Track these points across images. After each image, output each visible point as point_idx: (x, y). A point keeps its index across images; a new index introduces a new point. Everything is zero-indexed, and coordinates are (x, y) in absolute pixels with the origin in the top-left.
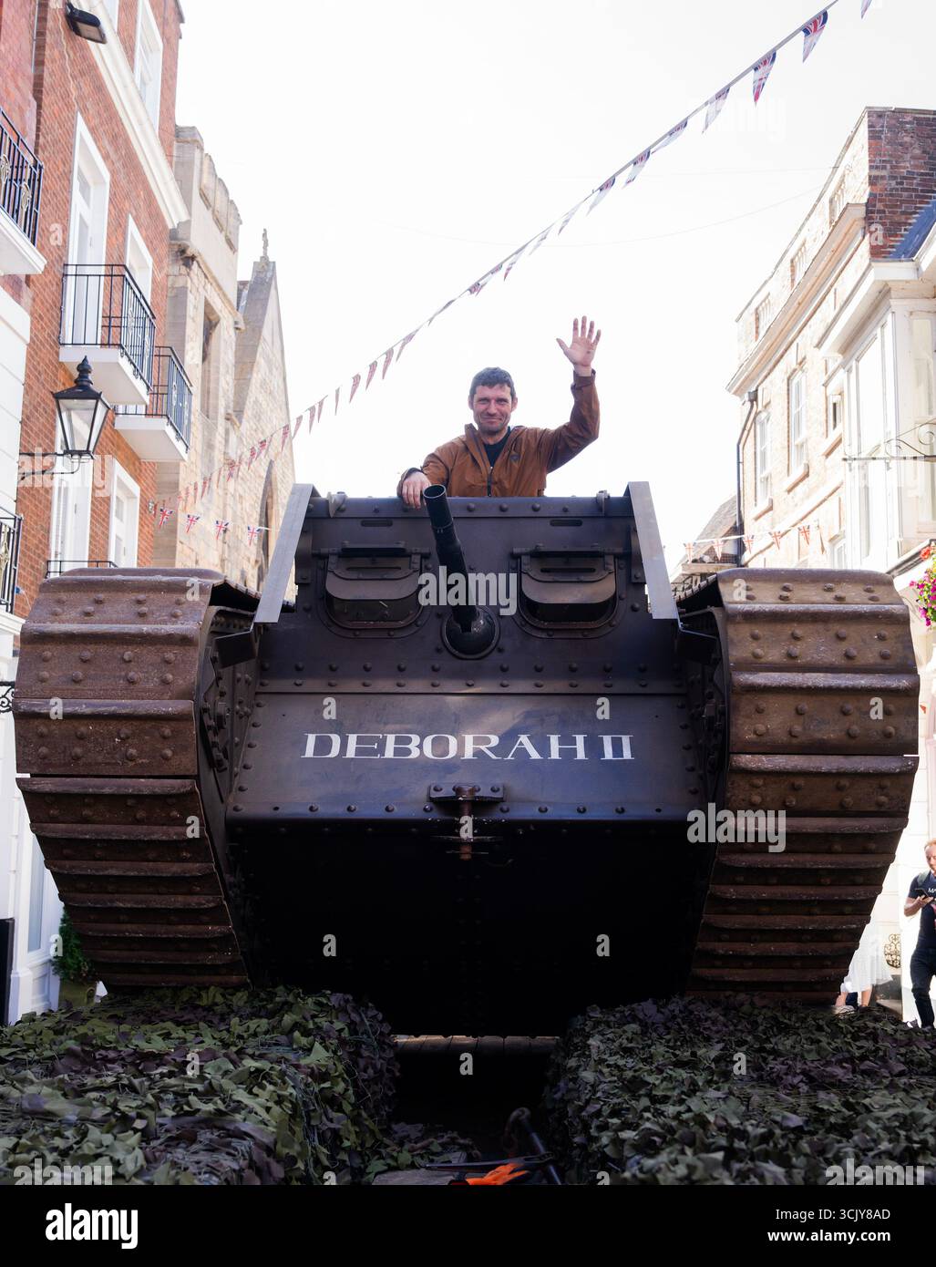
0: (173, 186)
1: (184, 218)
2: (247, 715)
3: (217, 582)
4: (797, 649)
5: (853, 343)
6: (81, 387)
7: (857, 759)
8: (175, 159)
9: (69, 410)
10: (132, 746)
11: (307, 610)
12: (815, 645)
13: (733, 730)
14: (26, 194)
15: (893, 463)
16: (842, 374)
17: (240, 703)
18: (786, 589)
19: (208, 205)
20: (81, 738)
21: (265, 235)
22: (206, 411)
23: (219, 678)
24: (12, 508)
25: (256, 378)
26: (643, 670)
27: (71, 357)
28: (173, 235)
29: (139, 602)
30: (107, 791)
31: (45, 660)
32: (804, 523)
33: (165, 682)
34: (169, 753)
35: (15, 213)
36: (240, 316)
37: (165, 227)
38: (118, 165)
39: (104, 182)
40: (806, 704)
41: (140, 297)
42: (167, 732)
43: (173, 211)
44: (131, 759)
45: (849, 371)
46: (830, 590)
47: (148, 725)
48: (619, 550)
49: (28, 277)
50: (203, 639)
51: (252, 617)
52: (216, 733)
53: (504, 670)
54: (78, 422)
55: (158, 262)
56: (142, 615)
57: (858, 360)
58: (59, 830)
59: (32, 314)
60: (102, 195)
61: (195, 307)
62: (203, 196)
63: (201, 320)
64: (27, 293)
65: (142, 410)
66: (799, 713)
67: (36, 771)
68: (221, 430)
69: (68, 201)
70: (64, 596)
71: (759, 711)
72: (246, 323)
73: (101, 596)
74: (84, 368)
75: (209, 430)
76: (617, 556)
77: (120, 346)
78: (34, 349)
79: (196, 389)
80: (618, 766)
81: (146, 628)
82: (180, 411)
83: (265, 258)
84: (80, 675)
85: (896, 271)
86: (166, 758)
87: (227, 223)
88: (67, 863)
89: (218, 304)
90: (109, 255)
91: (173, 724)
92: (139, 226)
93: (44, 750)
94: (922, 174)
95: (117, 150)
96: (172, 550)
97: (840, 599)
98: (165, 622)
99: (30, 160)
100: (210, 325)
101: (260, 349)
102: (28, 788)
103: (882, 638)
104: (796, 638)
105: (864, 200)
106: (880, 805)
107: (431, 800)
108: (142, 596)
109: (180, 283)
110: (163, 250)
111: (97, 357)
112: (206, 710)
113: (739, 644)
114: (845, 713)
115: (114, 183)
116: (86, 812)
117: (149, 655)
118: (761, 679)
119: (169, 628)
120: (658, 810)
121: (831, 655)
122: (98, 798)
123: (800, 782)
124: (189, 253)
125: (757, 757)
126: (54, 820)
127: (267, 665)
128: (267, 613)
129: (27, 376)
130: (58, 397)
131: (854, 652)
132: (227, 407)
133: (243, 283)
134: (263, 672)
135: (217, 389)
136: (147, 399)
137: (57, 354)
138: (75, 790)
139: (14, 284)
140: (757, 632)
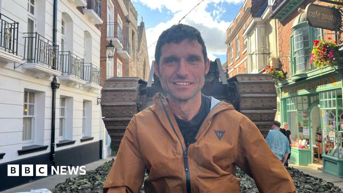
0: (125, 8)
1: (128, 14)
2: (145, 104)
3: (139, 79)
4: (253, 89)
5: (249, 34)
6: (110, 45)
7: (265, 110)
8: (125, 3)
9: (109, 49)
10: (125, 111)
12: (256, 89)
13: (240, 105)
14: (99, 9)
17: (144, 102)
18: (250, 78)
19: (132, 12)
20: (114, 110)
21: (142, 17)
22: (133, 49)
23: (140, 98)
24: (99, 67)
25: (142, 43)
26: (219, 94)
27: (108, 39)
28: (126, 17)
29: (125, 84)
30: (120, 120)
31: (107, 95)
32: (239, 66)
33: (130, 99)
34: (131, 112)
35: (97, 12)
36: (138, 32)
37: (124, 16)
38: (115, 4)
39: (113, 7)
40: (255, 100)
41: (120, 29)
42: (131, 108)
43: (126, 13)
44: (124, 114)
45: (248, 39)
46: (258, 78)
47: (127, 107)
48: (214, 71)
49: (100, 25)
50: (137, 90)
51: (146, 86)
52: (140, 108)
54: (110, 52)
55: (123, 22)
56: (125, 86)
57: (250, 37)
58: (111, 127)
59: (101, 32)
60: (113, 10)
61: (130, 31)
62: (131, 10)
63: (131, 33)
64: (100, 28)
65: (122, 49)
66: (253, 102)
67: (106, 116)
68: (136, 53)
69: (106, 11)
70: (110, 83)
71: (245, 101)
72: (140, 33)
73: (117, 82)
74: (111, 41)
75: (134, 53)
76: (214, 73)
77: (117, 37)
78: (102, 38)
79: (131, 45)
81: (126, 88)
82: (129, 49)
83: (142, 22)
84: (114, 98)
85: (258, 19)
86: (131, 113)
87: (135, 15)
88: (112, 134)
89: (134, 30)
90: (114, 21)
91: (132, 107)
92: (120, 16)
93: (107, 112)
95: (115, 2)
96: (128, 74)
97: (260, 79)
98: (130, 87)
99: (99, 3)
100: (133, 34)
101: (142, 38)
102: (104, 120)
103: (269, 87)
104: (252, 87)
105: (251, 7)
106: (269, 119)
108: (125, 82)
109: (127, 26)
110: (124, 20)
111: (113, 39)
112: (138, 104)
113: (241, 89)
114: (262, 102)
115: (115, 8)
116: (116, 124)
117: (127, 93)
118: (246, 95)
121: (259, 90)
122: (118, 121)
123: (254, 115)
124: (129, 20)
125: (245, 110)
126: (110, 126)
128: (149, 85)
129: (101, 43)
130: (107, 47)
131: (264, 90)
132: (137, 49)
133: (138, 26)
134: (148, 96)
135: (135, 46)
136: (123, 47)
137: (106, 39)
138: (113, 120)
139: (97, 26)
140: (245, 86)
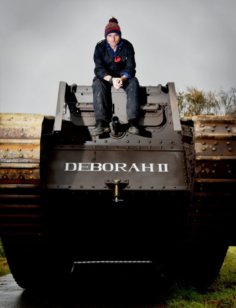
26: (171, 143)
53: (128, 142)
107: (106, 184)
120: (175, 187)
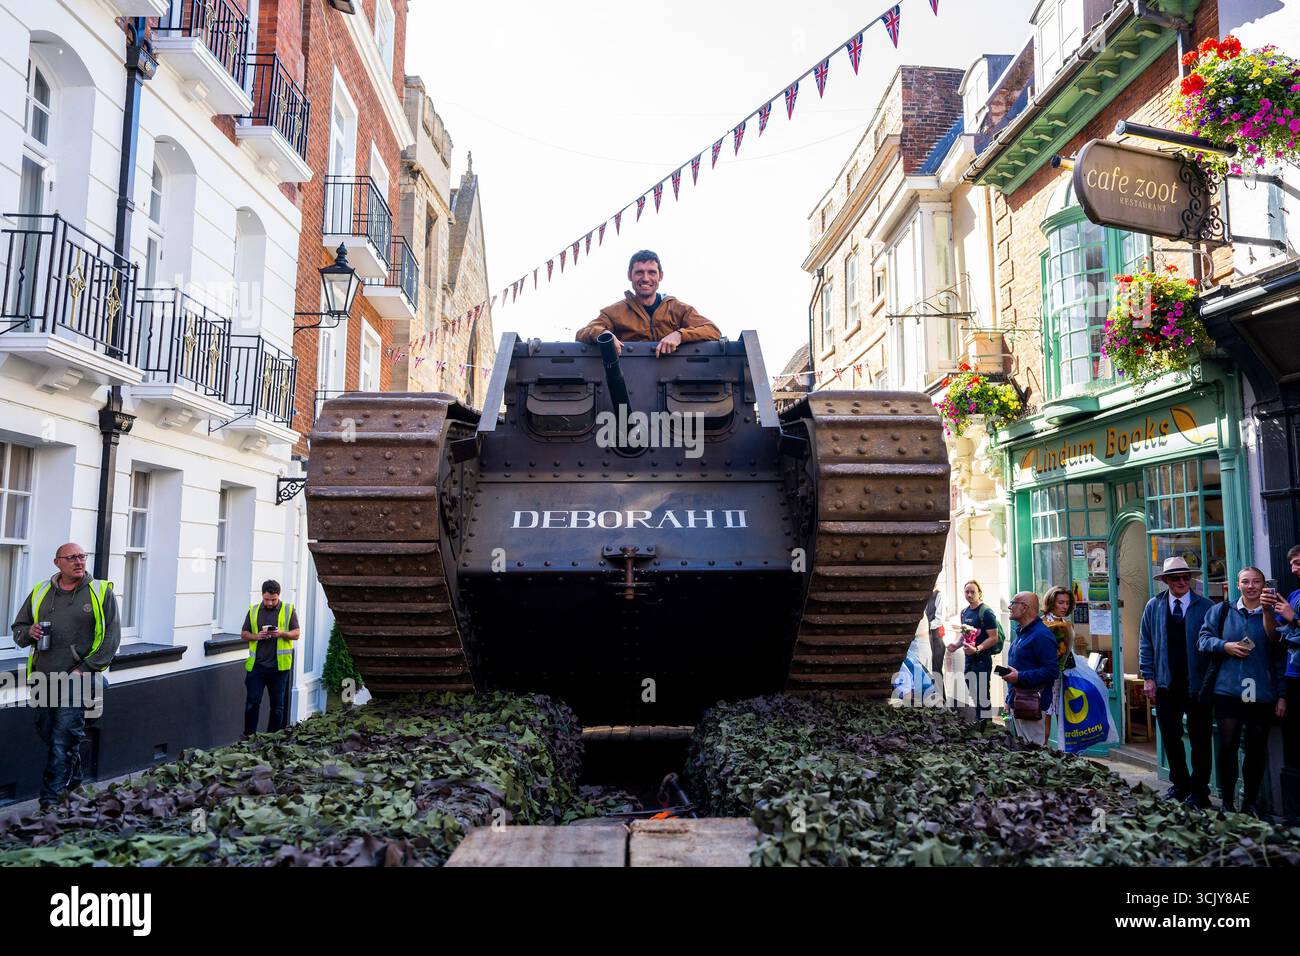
0: (403, 119)
1: (412, 142)
2: (472, 498)
3: (452, 402)
4: (864, 447)
5: (891, 235)
6: (339, 264)
7: (907, 524)
8: (404, 100)
9: (331, 281)
10: (392, 519)
11: (513, 423)
12: (878, 445)
13: (820, 504)
14: (298, 124)
15: (922, 319)
16: (884, 256)
17: (467, 489)
18: (856, 405)
19: (429, 134)
20: (355, 514)
21: (469, 156)
22: (428, 283)
23: (453, 471)
24: (290, 351)
25: (464, 259)
26: (753, 464)
27: (331, 243)
28: (404, 155)
29: (396, 416)
30: (374, 551)
31: (328, 458)
32: (858, 363)
33: (415, 473)
34: (419, 524)
35: (290, 138)
36: (452, 215)
37: (399, 149)
38: (363, 103)
39: (354, 116)
40: (871, 486)
41: (381, 200)
42: (417, 509)
43: (404, 139)
44: (391, 528)
45: (890, 254)
46: (887, 405)
47: (403, 504)
48: (736, 379)
49: (300, 184)
50: (442, 443)
51: (475, 429)
52: (451, 511)
53: (654, 465)
54: (338, 292)
55: (393, 174)
56: (398, 426)
57: (896, 246)
58: (339, 580)
59: (303, 212)
60: (352, 125)
61: (420, 208)
62: (425, 127)
63: (424, 217)
64: (299, 196)
65: (382, 282)
66: (867, 492)
67: (321, 538)
68: (439, 297)
69: (328, 130)
70: (341, 412)
71: (839, 491)
72: (457, 220)
73: (368, 412)
74: (341, 251)
75: (431, 296)
76: (734, 384)
77: (367, 235)
78: (304, 237)
79: (421, 267)
80: (736, 532)
81: (401, 435)
82: (410, 283)
83: (470, 172)
84: (354, 468)
85: (923, 183)
86: (417, 528)
87: (442, 147)
88: (344, 604)
89: (436, 206)
90: (358, 169)
91: (422, 503)
92: (379, 148)
93: (328, 523)
94: (940, 114)
95: (362, 93)
96: (405, 383)
97: (894, 412)
98: (415, 431)
99: (301, 98)
100: (431, 221)
101: (467, 238)
102: (316, 550)
103: (924, 439)
104: (864, 439)
105: (899, 133)
106: (923, 556)
107: (604, 557)
108: (397, 412)
109: (409, 190)
110: (397, 166)
111: (351, 243)
112: (444, 494)
113: (824, 445)
114: (898, 492)
115: (361, 117)
116: (359, 567)
117: (404, 454)
118: (840, 468)
119: (417, 435)
120: (766, 563)
121: (888, 451)
122: (367, 556)
123: (867, 540)
124: (415, 168)
125: (837, 524)
126: (335, 573)
127: (485, 462)
128: (487, 425)
129: (300, 257)
130: (323, 272)
131: (905, 449)
132: (444, 280)
133: (454, 191)
134: (482, 467)
135: (436, 267)
136: (387, 274)
137: (321, 240)
138: (351, 551)
139: (290, 189)
140: (836, 435)
